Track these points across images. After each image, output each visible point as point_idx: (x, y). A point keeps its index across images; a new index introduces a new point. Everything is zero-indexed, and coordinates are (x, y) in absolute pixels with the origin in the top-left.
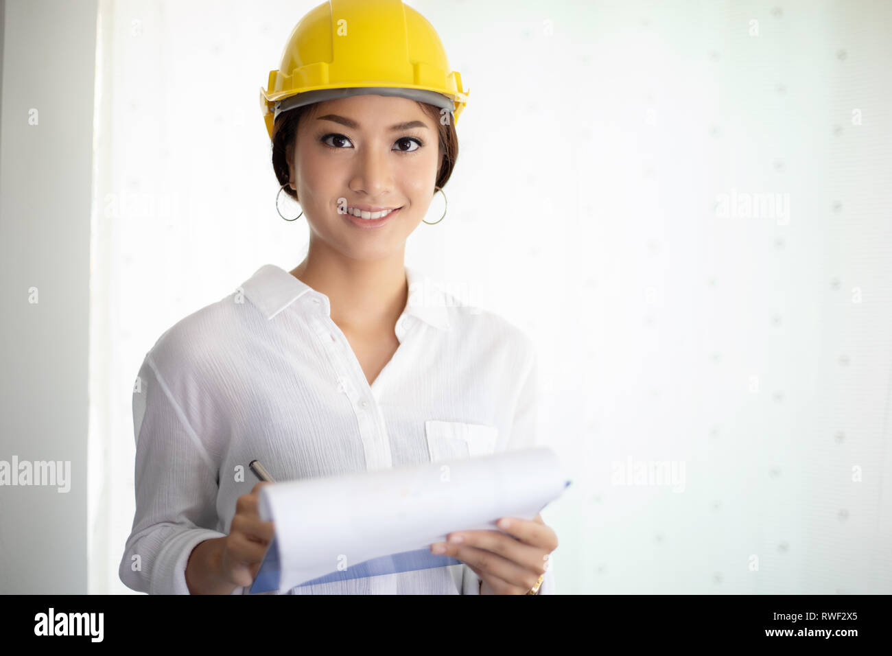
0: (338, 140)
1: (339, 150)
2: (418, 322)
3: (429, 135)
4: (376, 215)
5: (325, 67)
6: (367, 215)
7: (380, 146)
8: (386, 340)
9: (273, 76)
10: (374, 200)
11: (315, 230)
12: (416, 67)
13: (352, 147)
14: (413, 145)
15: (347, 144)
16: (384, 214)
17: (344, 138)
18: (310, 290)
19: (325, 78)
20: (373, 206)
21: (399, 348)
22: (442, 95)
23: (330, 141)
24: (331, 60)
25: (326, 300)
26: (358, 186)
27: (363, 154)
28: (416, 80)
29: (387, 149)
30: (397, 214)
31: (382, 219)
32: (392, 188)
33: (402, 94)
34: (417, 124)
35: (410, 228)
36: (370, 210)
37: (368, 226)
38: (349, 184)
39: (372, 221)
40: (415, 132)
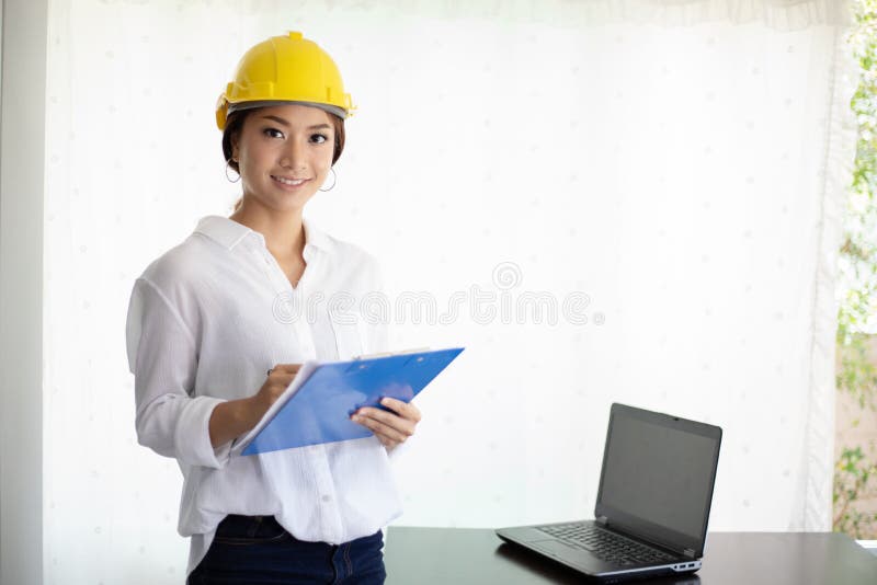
0: (274, 132)
1: (275, 139)
2: (315, 248)
3: (330, 133)
4: (295, 183)
5: (272, 85)
6: (289, 182)
7: (301, 139)
8: (296, 262)
9: (230, 86)
10: (295, 173)
11: (249, 187)
12: (329, 90)
13: (283, 137)
14: (321, 140)
15: (279, 135)
16: (300, 182)
17: (277, 131)
18: (251, 231)
19: (271, 93)
20: (295, 177)
21: (307, 268)
22: (341, 108)
23: (269, 133)
24: (275, 80)
25: (262, 237)
26: (286, 163)
27: (291, 142)
28: (329, 98)
29: (305, 140)
30: (307, 183)
31: (298, 185)
32: (307, 166)
33: (319, 107)
34: (325, 126)
35: (313, 192)
36: (292, 179)
37: (289, 189)
38: (280, 162)
39: (292, 186)
40: (323, 131)
